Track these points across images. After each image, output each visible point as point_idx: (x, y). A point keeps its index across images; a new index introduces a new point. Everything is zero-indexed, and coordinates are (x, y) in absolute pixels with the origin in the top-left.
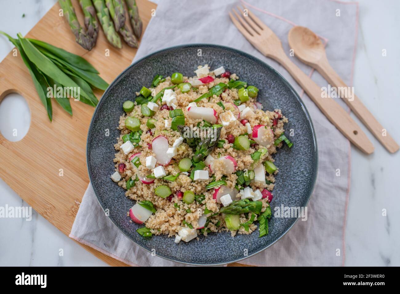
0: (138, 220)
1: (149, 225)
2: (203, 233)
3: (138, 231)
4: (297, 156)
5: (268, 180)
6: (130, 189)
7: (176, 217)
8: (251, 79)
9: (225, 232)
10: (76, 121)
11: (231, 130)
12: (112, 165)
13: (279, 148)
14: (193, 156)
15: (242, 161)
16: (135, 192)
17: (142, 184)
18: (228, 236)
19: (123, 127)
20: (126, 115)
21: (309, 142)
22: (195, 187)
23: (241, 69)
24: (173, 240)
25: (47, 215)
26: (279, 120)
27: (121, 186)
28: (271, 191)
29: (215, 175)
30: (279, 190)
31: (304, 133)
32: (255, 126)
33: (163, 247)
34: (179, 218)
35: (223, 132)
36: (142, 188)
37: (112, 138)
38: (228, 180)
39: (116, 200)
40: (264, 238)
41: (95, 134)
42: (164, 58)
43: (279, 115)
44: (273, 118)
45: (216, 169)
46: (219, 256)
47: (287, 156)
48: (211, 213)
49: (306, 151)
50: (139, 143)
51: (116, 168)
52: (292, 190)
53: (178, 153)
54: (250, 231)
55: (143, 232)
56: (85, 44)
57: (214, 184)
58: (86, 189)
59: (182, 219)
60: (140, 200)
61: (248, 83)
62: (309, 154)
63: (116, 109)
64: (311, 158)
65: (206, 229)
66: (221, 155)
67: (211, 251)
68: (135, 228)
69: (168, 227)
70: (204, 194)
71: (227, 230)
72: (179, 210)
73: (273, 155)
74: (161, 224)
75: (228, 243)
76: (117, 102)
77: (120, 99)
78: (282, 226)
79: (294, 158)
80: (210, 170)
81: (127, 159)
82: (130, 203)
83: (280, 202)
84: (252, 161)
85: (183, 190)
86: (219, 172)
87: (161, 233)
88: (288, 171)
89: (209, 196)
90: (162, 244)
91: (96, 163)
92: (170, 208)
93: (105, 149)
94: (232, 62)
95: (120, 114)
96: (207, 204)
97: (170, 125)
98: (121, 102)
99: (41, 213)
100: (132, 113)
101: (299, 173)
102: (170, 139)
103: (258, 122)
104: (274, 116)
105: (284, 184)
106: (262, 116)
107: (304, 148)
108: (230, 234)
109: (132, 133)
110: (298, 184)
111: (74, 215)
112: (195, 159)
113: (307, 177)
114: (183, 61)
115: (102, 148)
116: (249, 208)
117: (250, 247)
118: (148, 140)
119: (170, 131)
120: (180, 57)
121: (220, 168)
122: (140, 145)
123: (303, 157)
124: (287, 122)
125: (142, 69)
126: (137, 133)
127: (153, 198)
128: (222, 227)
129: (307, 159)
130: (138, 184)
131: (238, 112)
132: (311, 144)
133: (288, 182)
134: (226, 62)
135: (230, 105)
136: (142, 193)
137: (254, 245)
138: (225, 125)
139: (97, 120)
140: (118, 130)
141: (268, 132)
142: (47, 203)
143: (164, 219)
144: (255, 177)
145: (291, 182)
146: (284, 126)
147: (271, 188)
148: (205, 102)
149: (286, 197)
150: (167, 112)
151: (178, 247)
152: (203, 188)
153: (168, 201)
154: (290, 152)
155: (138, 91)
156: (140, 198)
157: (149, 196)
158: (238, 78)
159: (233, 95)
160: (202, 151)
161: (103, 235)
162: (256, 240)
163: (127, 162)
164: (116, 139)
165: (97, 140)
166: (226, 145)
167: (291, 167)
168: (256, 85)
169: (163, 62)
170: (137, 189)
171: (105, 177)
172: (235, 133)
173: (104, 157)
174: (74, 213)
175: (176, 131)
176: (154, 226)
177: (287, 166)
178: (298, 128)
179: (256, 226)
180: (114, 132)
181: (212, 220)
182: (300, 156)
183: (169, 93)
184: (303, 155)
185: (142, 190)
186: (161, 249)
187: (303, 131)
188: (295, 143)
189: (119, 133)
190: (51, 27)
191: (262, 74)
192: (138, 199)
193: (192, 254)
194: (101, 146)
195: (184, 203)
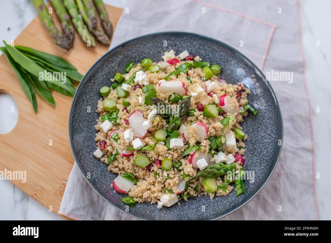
0: (121, 190)
1: (132, 194)
2: (184, 198)
3: (122, 200)
4: (263, 121)
5: (239, 145)
6: (112, 164)
7: (156, 184)
8: (213, 59)
9: (204, 196)
10: (59, 111)
11: (199, 100)
12: (93, 143)
13: (245, 117)
14: (167, 127)
15: (214, 128)
16: (117, 166)
17: (123, 157)
18: (207, 199)
19: (101, 109)
20: (103, 99)
21: (272, 107)
22: (172, 155)
23: (203, 51)
24: (156, 206)
25: (37, 196)
26: (242, 92)
27: (103, 162)
28: (242, 156)
29: (189, 142)
30: (250, 154)
31: (266, 100)
32: (221, 96)
33: (146, 212)
34: (160, 186)
35: (192, 102)
36: (123, 161)
37: (93, 120)
38: (201, 146)
39: (100, 174)
40: (241, 196)
41: (76, 116)
42: (133, 47)
43: (242, 87)
44: (237, 90)
45: (189, 136)
46: (200, 217)
47: (253, 123)
48: (189, 177)
49: (270, 115)
50: (117, 121)
51: (97, 146)
52: (262, 152)
53: (154, 125)
54: (228, 192)
55: (127, 200)
56: (63, 44)
57: (189, 150)
58: (71, 170)
59: (163, 186)
60: (122, 173)
61: (211, 64)
62: (273, 118)
63: (94, 94)
64: (276, 121)
65: (186, 193)
66: (192, 123)
67: (192, 213)
68: (119, 197)
69: (150, 195)
70: (181, 161)
71: (206, 193)
72: (159, 178)
73: (240, 123)
74: (143, 192)
75: (208, 205)
76: (95, 87)
77: (97, 85)
78: (257, 183)
79: (261, 124)
80: (184, 138)
81: (107, 137)
82: (113, 177)
83: (252, 164)
84: (222, 126)
85: (161, 158)
86: (193, 138)
87: (144, 200)
88: (256, 136)
89: (185, 162)
90: (146, 210)
91: (79, 141)
92: (151, 177)
93: (86, 130)
94: (194, 46)
95: (98, 99)
96: (184, 169)
97: (143, 101)
98: (98, 88)
99: (31, 195)
100: (109, 96)
101: (266, 136)
102: (145, 113)
103: (224, 92)
104: (238, 89)
105: (254, 148)
106: (227, 88)
107: (268, 113)
108: (209, 197)
109: (109, 114)
110: (267, 146)
111: (62, 194)
112: (169, 129)
113: (275, 137)
114: (150, 48)
115: (84, 129)
116: (224, 170)
117: (229, 205)
118: (124, 117)
119: (144, 106)
120: (148, 45)
121: (193, 135)
122: (118, 122)
123: (268, 121)
124: (250, 92)
125: (115, 58)
126: (114, 112)
127: (133, 170)
128: (201, 192)
129: (273, 122)
130: (119, 158)
131: (204, 85)
132: (274, 109)
133: (257, 146)
134: (189, 46)
135: (197, 80)
136: (124, 166)
137: (232, 203)
138: (193, 96)
139: (77, 103)
140: (97, 113)
141: (233, 101)
142: (36, 186)
143: (145, 187)
144: (226, 141)
145: (260, 144)
146: (247, 97)
147: (242, 153)
148: (173, 78)
149: (257, 159)
150: (140, 90)
151: (161, 212)
152: (179, 156)
153: (148, 171)
154: (255, 119)
155: (113, 78)
156: (122, 171)
157: (130, 168)
158: (201, 59)
159: (198, 73)
160: (175, 121)
161: (90, 210)
162: (234, 199)
163: (107, 139)
164: (96, 121)
165: (79, 122)
166: (197, 113)
167: (258, 132)
168: (218, 64)
169: (133, 51)
170: (119, 163)
171: (88, 154)
172: (204, 102)
173: (85, 136)
174: (62, 192)
175: (150, 105)
176: (137, 194)
177: (254, 132)
178: (260, 97)
179: (232, 187)
180: (94, 115)
181: (190, 185)
182: (266, 121)
183: (140, 74)
184: (268, 119)
185: (123, 164)
186: (145, 214)
187: (266, 98)
188: (259, 110)
189: (98, 116)
190: (33, 35)
191: (223, 54)
192: (120, 172)
193: (175, 217)
194: (82, 126)
195: (163, 170)
